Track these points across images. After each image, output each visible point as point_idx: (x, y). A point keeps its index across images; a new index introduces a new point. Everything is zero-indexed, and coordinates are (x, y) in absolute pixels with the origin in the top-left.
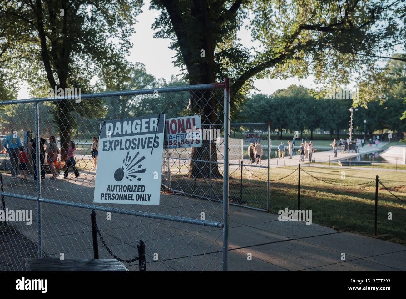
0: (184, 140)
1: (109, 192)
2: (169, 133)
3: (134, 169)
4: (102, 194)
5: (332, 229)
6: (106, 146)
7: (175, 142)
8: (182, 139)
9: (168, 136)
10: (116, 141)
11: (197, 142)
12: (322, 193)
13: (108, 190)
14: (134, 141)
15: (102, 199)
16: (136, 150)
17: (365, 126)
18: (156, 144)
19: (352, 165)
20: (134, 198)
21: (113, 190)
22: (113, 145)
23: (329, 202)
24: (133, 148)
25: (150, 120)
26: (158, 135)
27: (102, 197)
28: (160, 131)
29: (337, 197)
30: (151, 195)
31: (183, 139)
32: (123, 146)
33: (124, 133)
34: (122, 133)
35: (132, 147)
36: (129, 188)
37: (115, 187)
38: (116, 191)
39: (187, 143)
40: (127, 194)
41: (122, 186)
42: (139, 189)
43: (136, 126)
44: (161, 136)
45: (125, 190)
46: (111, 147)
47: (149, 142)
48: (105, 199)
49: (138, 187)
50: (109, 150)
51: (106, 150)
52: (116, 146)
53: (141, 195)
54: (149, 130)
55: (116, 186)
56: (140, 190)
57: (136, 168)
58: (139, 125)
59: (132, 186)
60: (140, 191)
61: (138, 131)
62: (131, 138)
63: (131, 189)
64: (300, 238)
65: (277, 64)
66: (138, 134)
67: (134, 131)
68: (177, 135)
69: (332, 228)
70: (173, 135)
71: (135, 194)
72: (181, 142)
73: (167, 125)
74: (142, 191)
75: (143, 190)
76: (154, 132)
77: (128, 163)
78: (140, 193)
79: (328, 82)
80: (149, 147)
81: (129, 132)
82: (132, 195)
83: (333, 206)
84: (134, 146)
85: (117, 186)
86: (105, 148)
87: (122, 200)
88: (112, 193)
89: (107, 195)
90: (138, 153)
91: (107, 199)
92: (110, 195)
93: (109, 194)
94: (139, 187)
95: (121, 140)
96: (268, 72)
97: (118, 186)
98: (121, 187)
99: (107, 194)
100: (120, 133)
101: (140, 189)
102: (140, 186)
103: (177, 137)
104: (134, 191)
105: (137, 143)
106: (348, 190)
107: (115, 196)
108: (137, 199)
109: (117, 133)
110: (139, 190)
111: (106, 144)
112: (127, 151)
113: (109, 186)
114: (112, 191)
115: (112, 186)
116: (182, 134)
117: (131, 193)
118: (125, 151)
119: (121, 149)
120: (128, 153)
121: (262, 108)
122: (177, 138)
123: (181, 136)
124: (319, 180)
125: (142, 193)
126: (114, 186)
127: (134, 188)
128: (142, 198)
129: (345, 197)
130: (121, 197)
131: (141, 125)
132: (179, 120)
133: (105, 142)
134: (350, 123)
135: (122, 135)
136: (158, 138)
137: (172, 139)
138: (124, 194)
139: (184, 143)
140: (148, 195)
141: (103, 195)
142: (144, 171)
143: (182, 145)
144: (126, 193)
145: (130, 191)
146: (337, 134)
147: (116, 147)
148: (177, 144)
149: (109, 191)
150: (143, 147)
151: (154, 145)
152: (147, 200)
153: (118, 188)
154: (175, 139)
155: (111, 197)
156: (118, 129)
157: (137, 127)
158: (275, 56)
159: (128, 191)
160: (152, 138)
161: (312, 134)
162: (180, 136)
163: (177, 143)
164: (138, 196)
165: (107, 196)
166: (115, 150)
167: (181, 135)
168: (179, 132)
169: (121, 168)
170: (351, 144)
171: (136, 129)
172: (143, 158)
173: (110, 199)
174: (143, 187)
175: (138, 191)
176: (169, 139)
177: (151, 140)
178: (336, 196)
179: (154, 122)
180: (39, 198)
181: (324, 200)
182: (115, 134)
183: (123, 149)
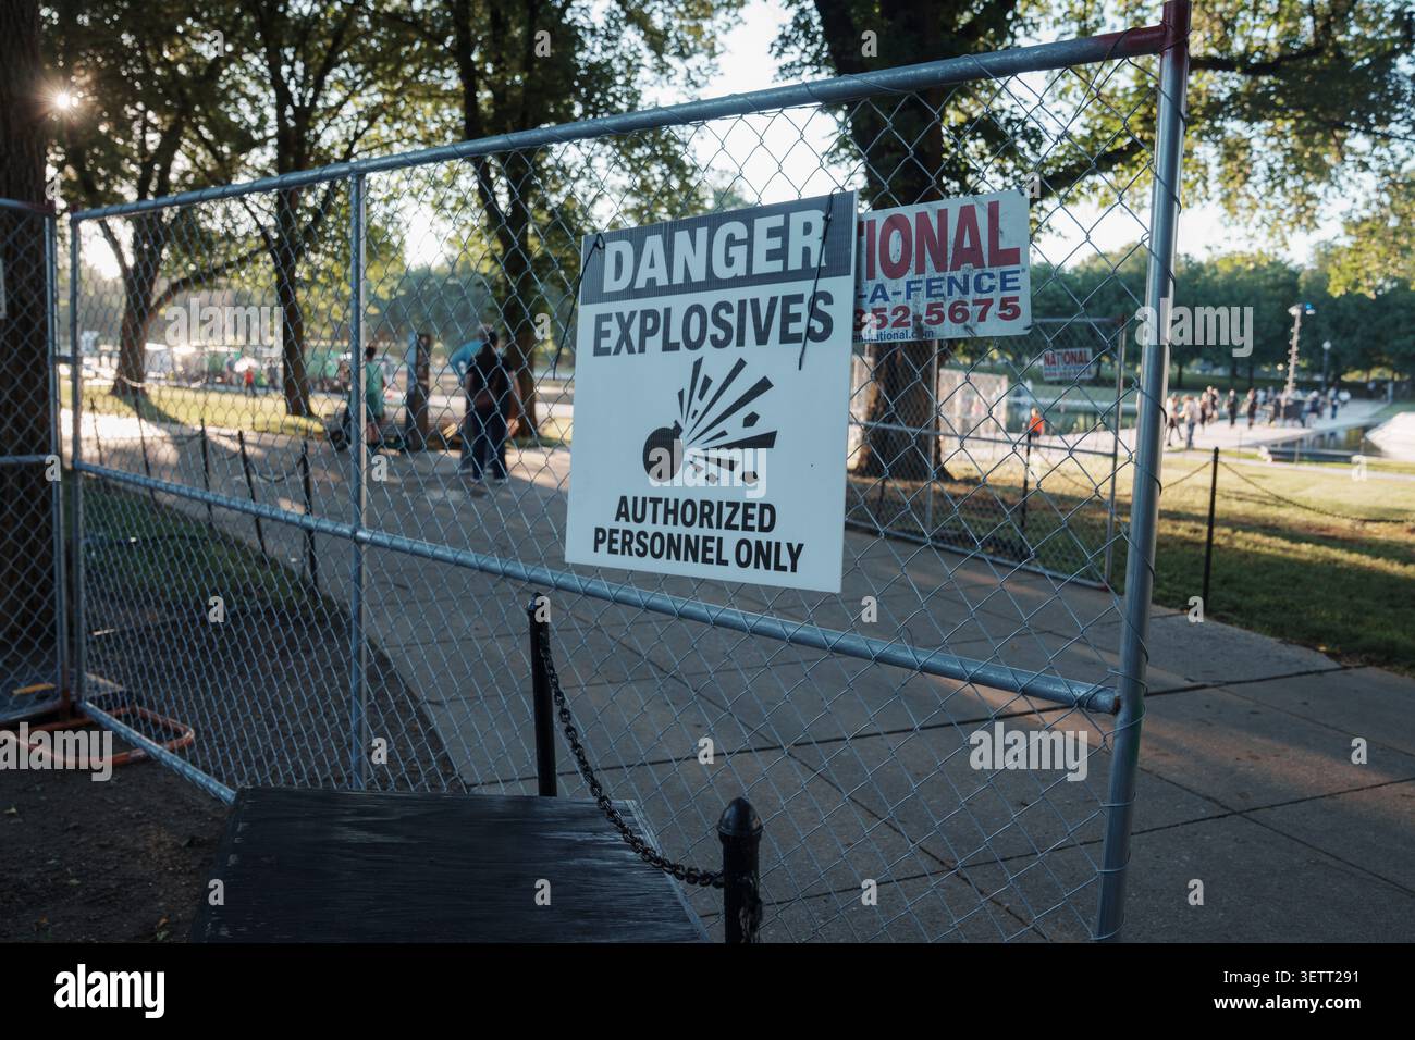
0: (941, 305)
1: (622, 525)
2: (871, 275)
3: (723, 434)
4: (598, 530)
5: (1318, 654)
6: (607, 334)
7: (900, 314)
8: (933, 301)
9: (869, 287)
10: (645, 314)
11: (1008, 312)
12: (1249, 536)
13: (622, 514)
14: (722, 313)
15: (596, 550)
16: (732, 353)
17: (1326, 359)
18: (819, 327)
19: (1301, 461)
20: (728, 553)
21: (639, 515)
22: (635, 332)
23: (1283, 567)
24: (718, 344)
25: (787, 222)
26: (825, 284)
27: (598, 542)
28: (835, 267)
29: (1298, 552)
30: (800, 546)
31: (939, 300)
32: (676, 335)
33: (678, 279)
34: (670, 279)
35: (714, 338)
36: (705, 511)
37: (650, 506)
38: (654, 521)
39: (959, 316)
40: (697, 538)
41: (676, 501)
42: (747, 517)
43: (727, 250)
44: (841, 288)
45: (688, 519)
46: (625, 337)
47: (788, 318)
48: (612, 551)
49: (745, 511)
50: (617, 352)
51: (606, 351)
52: (645, 334)
53: (759, 543)
54: (785, 265)
55: (651, 500)
56: (754, 523)
57: (735, 428)
58: (741, 242)
59: (720, 503)
60: (752, 529)
61: (739, 269)
62: (709, 299)
63: (714, 518)
64: (1228, 683)
65: (1120, 166)
66: (736, 282)
67: (722, 272)
68: (909, 283)
69: (1317, 650)
70: (891, 285)
71: (731, 539)
72: (929, 313)
73: (864, 238)
74: (762, 529)
75: (767, 523)
76: (806, 273)
77: (699, 405)
78: (753, 537)
79: (1259, 223)
80: (786, 338)
81: (698, 275)
82: (720, 540)
83: (1297, 581)
84: (721, 335)
85: (656, 501)
86: (605, 343)
87: (678, 558)
88: (635, 528)
89: (615, 536)
90: (741, 364)
91: (615, 552)
92: (628, 538)
93: (626, 532)
94: (750, 511)
95: (668, 311)
96: (1094, 188)
97: (660, 500)
98: (671, 507)
99: (617, 531)
100: (662, 281)
101: (752, 517)
102: (753, 505)
103: (909, 290)
104: (729, 526)
105: (732, 319)
106: (1322, 530)
107: (648, 542)
108: (744, 558)
109: (651, 281)
110: (750, 523)
111: (605, 326)
112: (695, 355)
113: (623, 500)
114: (639, 521)
115: (635, 499)
116: (937, 275)
117: (715, 533)
118: (686, 357)
119: (669, 346)
120: (698, 364)
121: (1051, 299)
122: (908, 297)
123: (930, 288)
124: (1228, 498)
125: (764, 537)
126: (644, 499)
127: (727, 511)
128: (764, 556)
129: (1323, 550)
130: (673, 547)
131: (749, 242)
132: (922, 217)
133: (601, 319)
134: (1290, 347)
135: (671, 289)
136: (828, 299)
137: (886, 299)
138: (688, 537)
139: (941, 319)
140: (790, 546)
141: (601, 536)
142: (767, 441)
143: (932, 328)
144: (695, 531)
145: (710, 526)
146: (1247, 375)
147: (648, 339)
148: (908, 324)
149: (622, 519)
150: (762, 339)
151: (810, 330)
152: (784, 569)
153: (661, 507)
154: (900, 300)
155: (635, 545)
156: (652, 265)
157: (734, 251)
158: (1114, 141)
159: (701, 525)
160: (799, 298)
161: (1180, 373)
162: (923, 286)
163: (910, 319)
164: (744, 548)
165: (616, 541)
166: (642, 350)
167: (929, 281)
168: (921, 269)
169: (671, 426)
170: (1290, 403)
171: (729, 262)
172: (764, 385)
173: (631, 554)
174: (767, 512)
175: (746, 528)
176: (872, 301)
177: (794, 309)
178: (1295, 546)
179: (807, 228)
180: (359, 526)
181: (1261, 559)
182: (641, 284)
183: (675, 347)
